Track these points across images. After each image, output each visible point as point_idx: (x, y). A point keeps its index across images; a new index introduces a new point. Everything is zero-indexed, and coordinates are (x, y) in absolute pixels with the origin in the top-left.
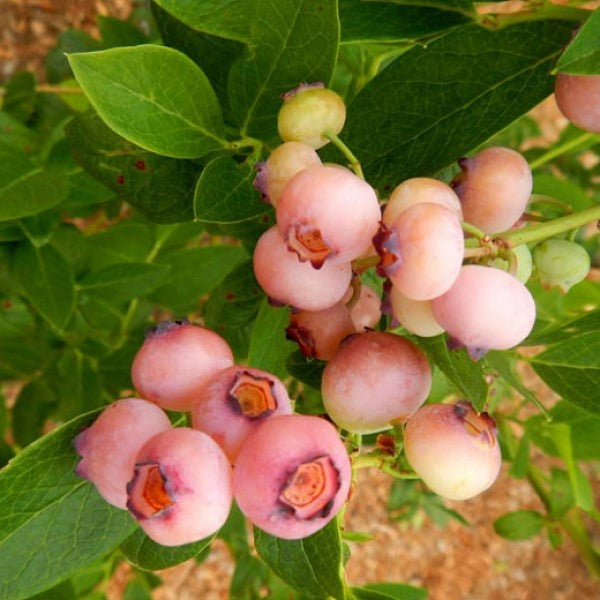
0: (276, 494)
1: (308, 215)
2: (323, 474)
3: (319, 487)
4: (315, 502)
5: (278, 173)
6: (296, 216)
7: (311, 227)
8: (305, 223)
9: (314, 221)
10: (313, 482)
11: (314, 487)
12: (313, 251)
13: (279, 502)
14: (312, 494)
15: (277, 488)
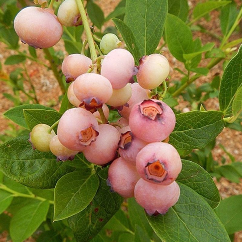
0: (152, 121)
1: (75, 135)
2: (148, 107)
3: (153, 109)
4: (158, 109)
5: (60, 150)
6: (75, 141)
7: (80, 135)
8: (78, 137)
9: (77, 133)
10: (152, 111)
11: (153, 111)
12: (92, 136)
13: (155, 120)
14: (156, 111)
15: (150, 121)
